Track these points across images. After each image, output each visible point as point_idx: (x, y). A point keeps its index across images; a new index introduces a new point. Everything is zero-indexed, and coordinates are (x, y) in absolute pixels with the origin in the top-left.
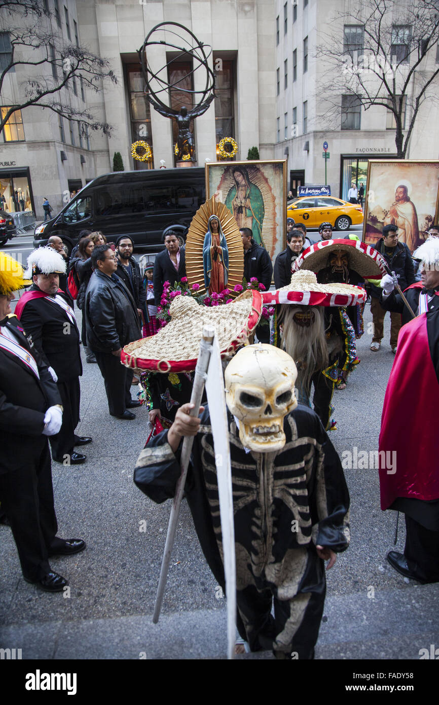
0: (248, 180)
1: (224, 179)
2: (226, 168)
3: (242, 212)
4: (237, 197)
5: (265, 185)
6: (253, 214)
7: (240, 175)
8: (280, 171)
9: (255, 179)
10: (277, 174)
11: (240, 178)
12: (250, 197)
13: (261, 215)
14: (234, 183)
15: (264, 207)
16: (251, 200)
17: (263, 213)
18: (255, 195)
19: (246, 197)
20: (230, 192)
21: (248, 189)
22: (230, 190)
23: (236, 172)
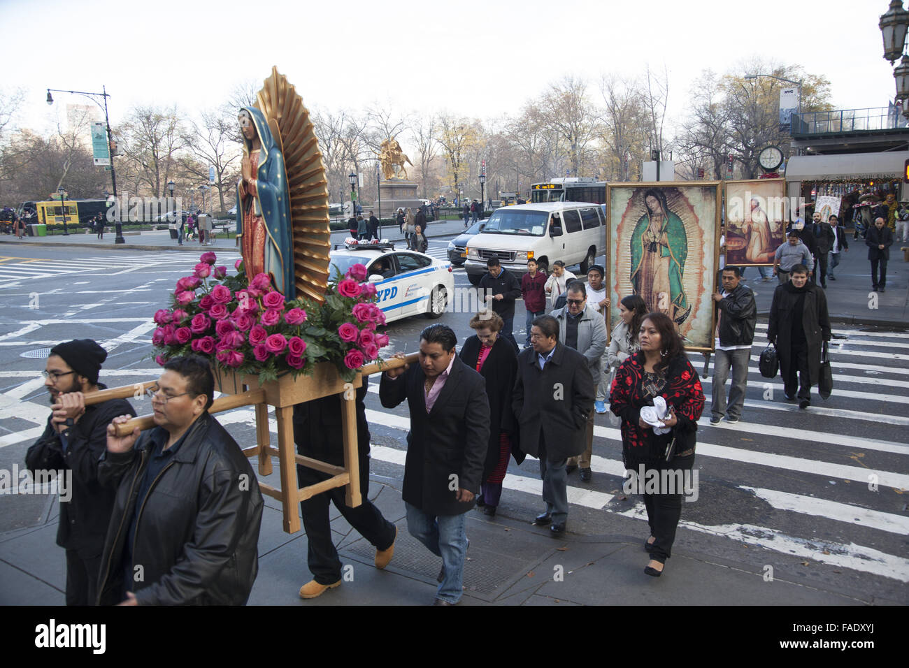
0: (666, 206)
1: (632, 204)
2: (635, 190)
3: (655, 251)
4: (649, 230)
5: (690, 215)
6: (671, 253)
7: (655, 201)
8: (712, 196)
9: (676, 206)
10: (707, 201)
11: (654, 204)
12: (668, 230)
13: (682, 254)
14: (645, 210)
15: (687, 245)
16: (669, 235)
17: (686, 252)
18: (674, 227)
19: (661, 229)
20: (640, 222)
21: (665, 219)
22: (640, 220)
23: (649, 196)
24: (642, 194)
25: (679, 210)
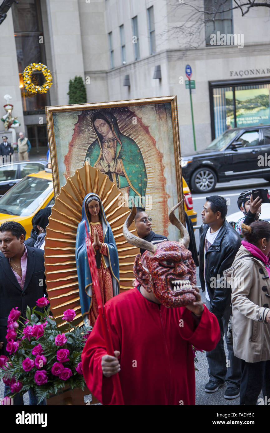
0: (117, 130)
1: (78, 131)
2: (80, 114)
4: (102, 159)
5: (145, 137)
6: (130, 183)
7: (105, 124)
8: (167, 114)
9: (129, 128)
10: (163, 120)
11: (104, 129)
12: (123, 156)
13: (141, 183)
14: (95, 136)
15: (145, 171)
16: (125, 162)
17: (145, 180)
18: (130, 153)
19: (115, 157)
20: (90, 150)
21: (118, 144)
22: (90, 148)
23: (97, 119)
24: (88, 118)
25: (133, 133)
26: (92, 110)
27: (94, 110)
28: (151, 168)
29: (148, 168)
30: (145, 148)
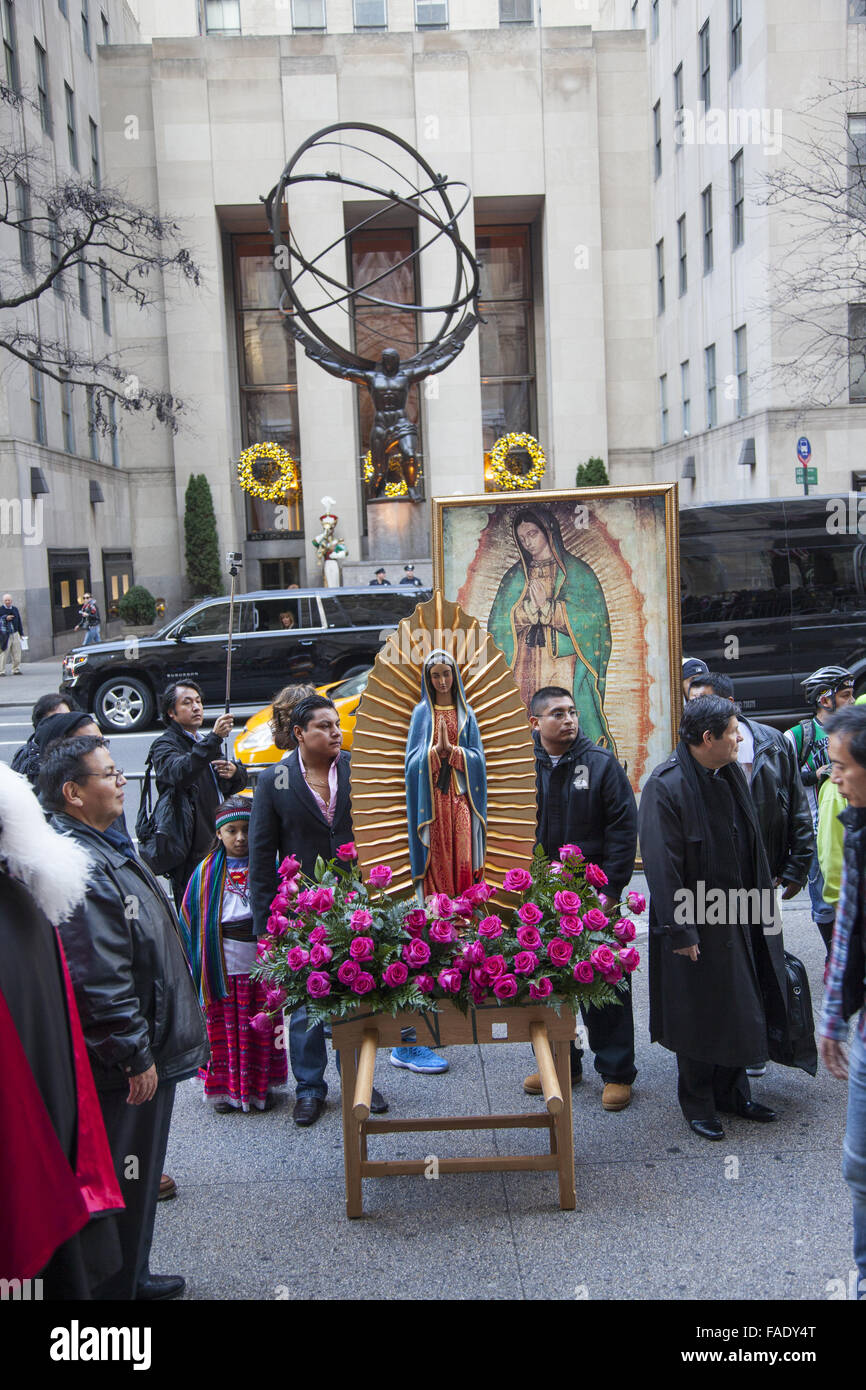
0: (559, 544)
1: (487, 542)
2: (493, 511)
3: (542, 643)
4: (527, 598)
5: (611, 561)
7: (537, 532)
8: (658, 517)
9: (582, 542)
10: (648, 528)
11: (536, 542)
12: (568, 595)
13: (600, 650)
14: (516, 554)
15: (609, 627)
16: (571, 607)
17: (608, 644)
18: (581, 590)
19: (553, 595)
20: (507, 581)
21: (560, 572)
22: (506, 576)
23: (523, 523)
24: (507, 519)
25: (589, 551)
26: (516, 505)
27: (519, 505)
28: (620, 622)
29: (613, 621)
30: (611, 581)
